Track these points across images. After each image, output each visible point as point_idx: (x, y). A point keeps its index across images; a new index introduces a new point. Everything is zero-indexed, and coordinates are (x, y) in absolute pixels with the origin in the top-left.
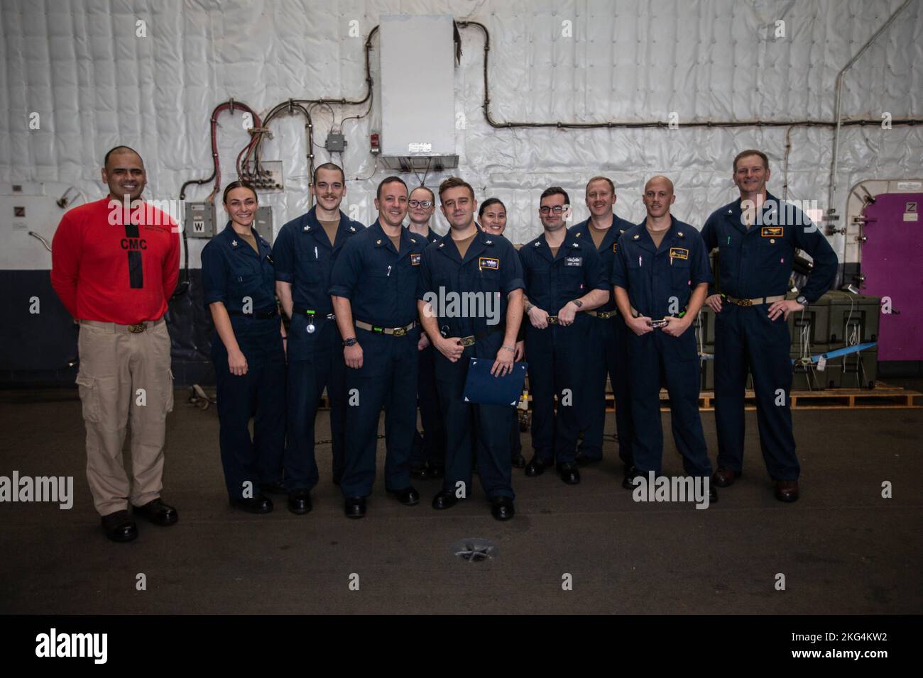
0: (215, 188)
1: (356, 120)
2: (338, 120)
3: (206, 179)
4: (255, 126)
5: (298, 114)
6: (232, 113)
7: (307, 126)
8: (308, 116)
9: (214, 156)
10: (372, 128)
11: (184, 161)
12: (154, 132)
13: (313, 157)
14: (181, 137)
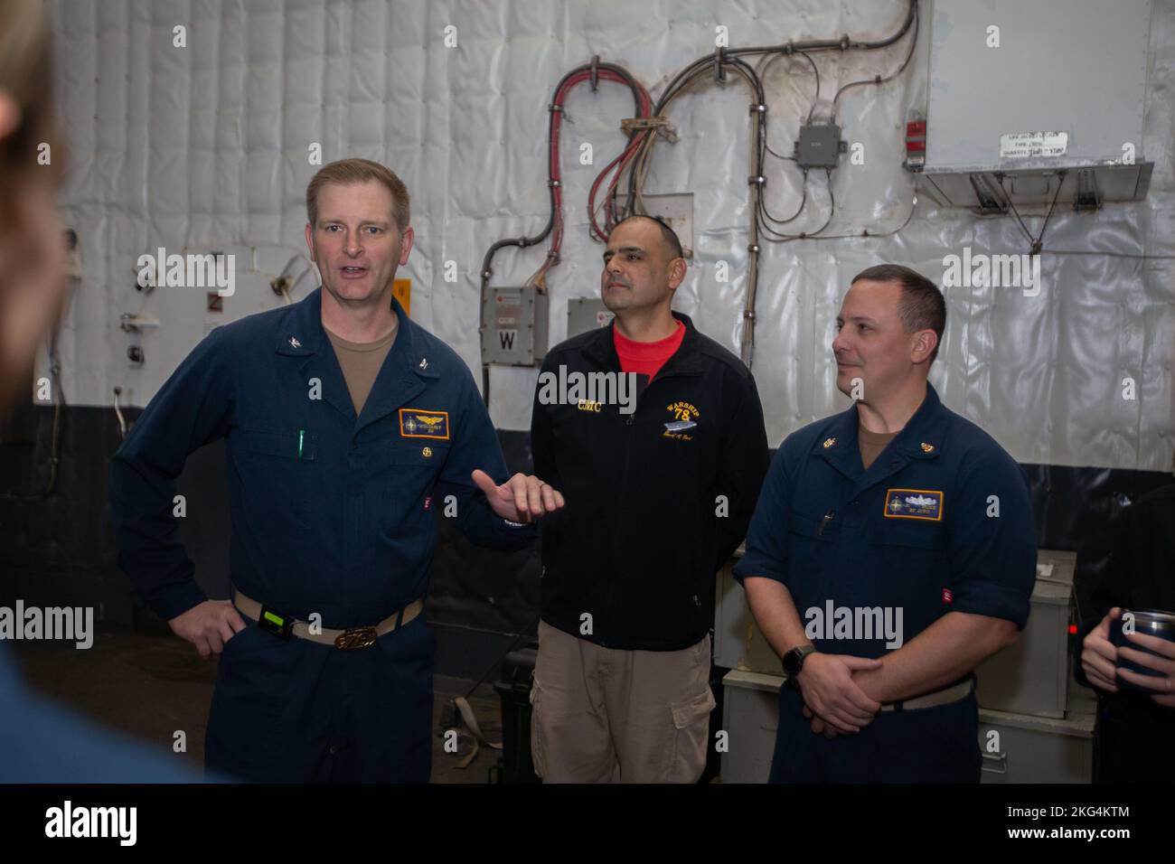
0: (550, 257)
1: (874, 87)
2: (828, 92)
3: (534, 235)
4: (638, 115)
5: (735, 82)
6: (594, 89)
7: (753, 110)
8: (757, 86)
9: (552, 187)
10: (912, 105)
11: (496, 199)
12: (446, 141)
13: (764, 184)
14: (494, 147)
